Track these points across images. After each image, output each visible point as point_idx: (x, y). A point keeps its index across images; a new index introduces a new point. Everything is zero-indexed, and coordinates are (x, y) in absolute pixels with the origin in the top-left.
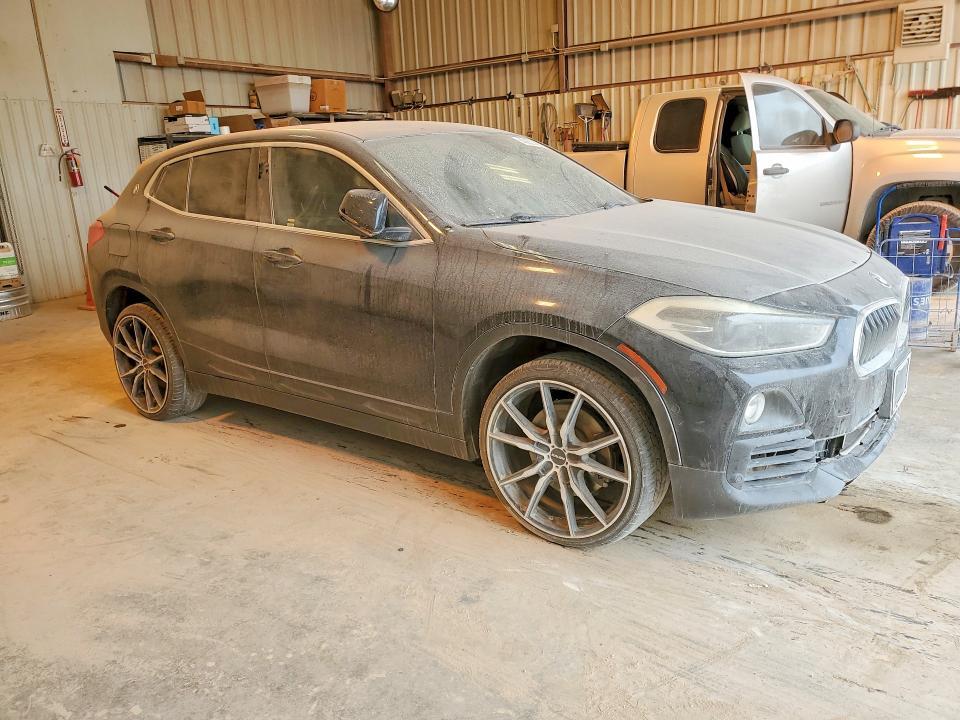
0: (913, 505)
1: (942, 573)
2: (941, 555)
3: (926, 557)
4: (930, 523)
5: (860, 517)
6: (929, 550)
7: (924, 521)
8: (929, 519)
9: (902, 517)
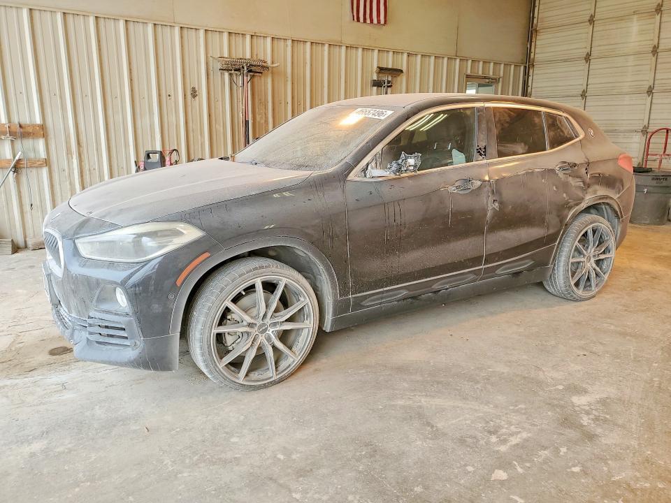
0: (41, 365)
1: (9, 343)
2: (13, 349)
3: (21, 345)
4: (27, 360)
5: (66, 348)
6: (20, 348)
7: (31, 360)
8: (29, 362)
9: (44, 357)
